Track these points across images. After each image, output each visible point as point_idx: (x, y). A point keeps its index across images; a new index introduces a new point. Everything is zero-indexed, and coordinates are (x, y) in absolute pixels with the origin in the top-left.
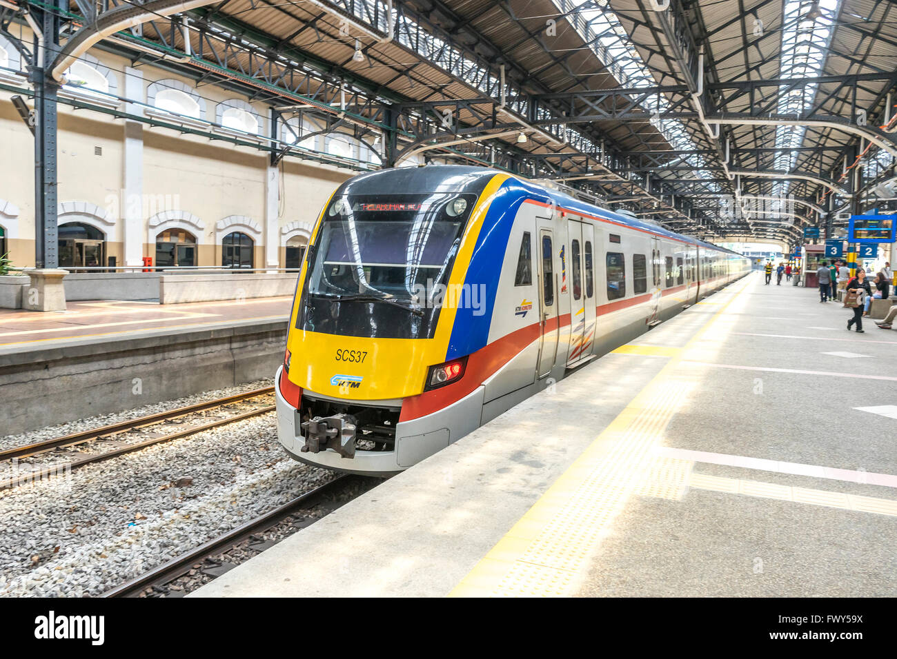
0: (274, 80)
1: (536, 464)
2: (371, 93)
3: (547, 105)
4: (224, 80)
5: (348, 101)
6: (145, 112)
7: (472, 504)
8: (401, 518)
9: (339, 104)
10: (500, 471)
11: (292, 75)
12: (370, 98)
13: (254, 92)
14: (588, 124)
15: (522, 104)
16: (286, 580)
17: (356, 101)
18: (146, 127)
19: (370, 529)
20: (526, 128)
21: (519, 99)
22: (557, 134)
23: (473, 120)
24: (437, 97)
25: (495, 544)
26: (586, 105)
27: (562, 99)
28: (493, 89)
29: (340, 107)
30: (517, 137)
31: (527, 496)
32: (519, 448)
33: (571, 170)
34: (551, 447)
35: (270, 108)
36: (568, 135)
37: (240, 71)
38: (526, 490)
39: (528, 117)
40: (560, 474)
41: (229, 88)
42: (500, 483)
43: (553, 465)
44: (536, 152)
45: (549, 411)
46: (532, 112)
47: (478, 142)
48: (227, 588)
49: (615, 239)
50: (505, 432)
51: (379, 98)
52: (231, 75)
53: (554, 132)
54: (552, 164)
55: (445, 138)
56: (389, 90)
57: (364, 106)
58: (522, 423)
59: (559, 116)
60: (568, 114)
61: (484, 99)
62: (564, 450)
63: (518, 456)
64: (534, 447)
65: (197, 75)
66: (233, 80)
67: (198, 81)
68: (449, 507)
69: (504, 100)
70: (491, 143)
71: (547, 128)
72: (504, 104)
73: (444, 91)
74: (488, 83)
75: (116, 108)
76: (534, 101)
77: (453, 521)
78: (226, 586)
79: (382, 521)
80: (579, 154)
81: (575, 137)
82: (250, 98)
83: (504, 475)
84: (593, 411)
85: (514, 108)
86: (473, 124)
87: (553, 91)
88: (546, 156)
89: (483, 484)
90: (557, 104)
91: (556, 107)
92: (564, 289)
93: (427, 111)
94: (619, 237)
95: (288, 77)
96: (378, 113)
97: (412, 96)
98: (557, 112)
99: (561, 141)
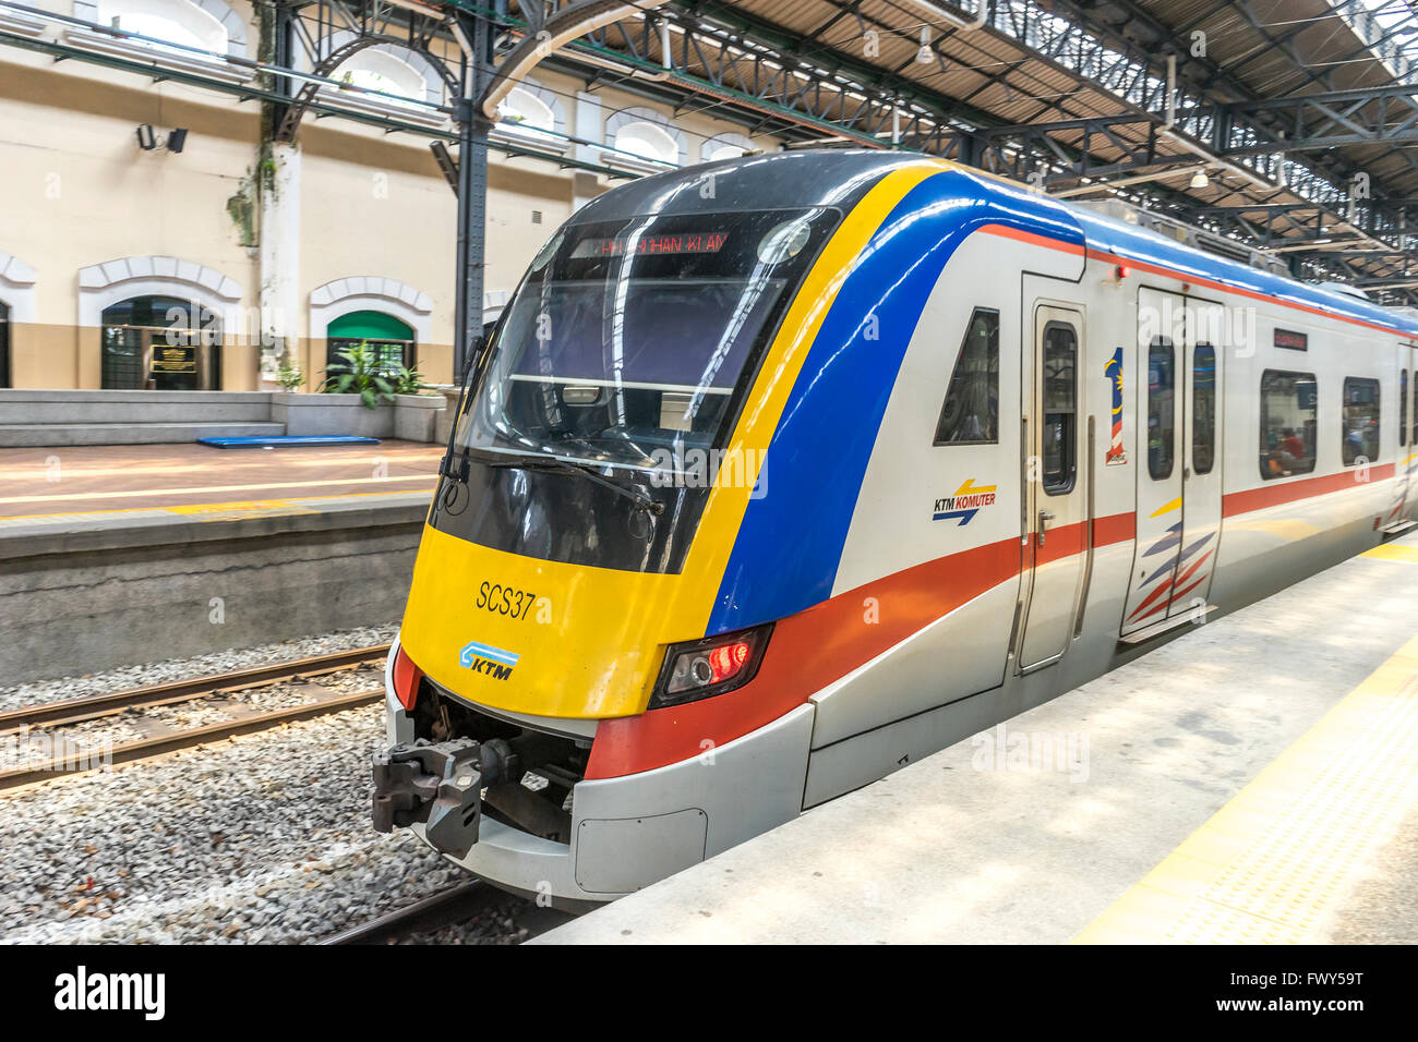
0: (790, 100)
1: (1226, 738)
2: (941, 114)
3: (1251, 121)
4: (715, 104)
5: (904, 128)
6: (602, 157)
7: (1112, 792)
8: (994, 801)
9: (888, 134)
10: (1160, 742)
11: (818, 91)
12: (940, 121)
13: (757, 121)
14: (1326, 151)
15: (1203, 122)
16: (816, 874)
17: (917, 129)
18: (602, 179)
19: (944, 811)
20: (1208, 162)
21: (1199, 113)
22: (1267, 173)
23: (1113, 152)
24: (1053, 116)
25: (1156, 864)
26: (1326, 118)
27: (1279, 109)
28: (1152, 97)
29: (890, 138)
30: (1189, 178)
31: (1211, 790)
32: (1191, 708)
33: (1286, 234)
34: (1253, 711)
35: (782, 144)
36: (1286, 175)
37: (739, 89)
38: (1209, 780)
39: (1213, 143)
40: (1270, 759)
41: (721, 115)
42: (1160, 763)
43: (1257, 741)
44: (1225, 204)
45: (1246, 650)
46: (1222, 134)
47: (1119, 189)
48: (729, 874)
49: (1290, 340)
50: (1166, 678)
51: (954, 122)
52: (726, 96)
53: (1260, 169)
54: (1251, 223)
55: (1061, 184)
56: (971, 107)
57: (928, 136)
58: (1195, 664)
59: (1271, 140)
60: (1288, 136)
61: (1135, 115)
62: (1276, 719)
63: (1191, 721)
64: (1219, 708)
65: (676, 98)
66: (729, 104)
67: (677, 108)
68: (1073, 793)
69: (1171, 114)
70: (1141, 190)
71: (1247, 162)
72: (1172, 121)
73: (1066, 104)
74: (1145, 89)
75: (562, 153)
76: (1226, 115)
77: (1080, 817)
78: (728, 871)
79: (962, 801)
80: (1306, 205)
81: (1300, 176)
82: (752, 131)
83: (1167, 750)
84: (1328, 655)
85: (1189, 130)
86: (1113, 159)
87: (1263, 96)
88: (1240, 211)
89: (1131, 761)
90: (1269, 118)
91: (1267, 124)
92: (1115, 454)
93: (1033, 140)
94: (1304, 337)
95: (812, 94)
96: (951, 145)
97: (1009, 116)
98: (1270, 132)
99: (1274, 183)
